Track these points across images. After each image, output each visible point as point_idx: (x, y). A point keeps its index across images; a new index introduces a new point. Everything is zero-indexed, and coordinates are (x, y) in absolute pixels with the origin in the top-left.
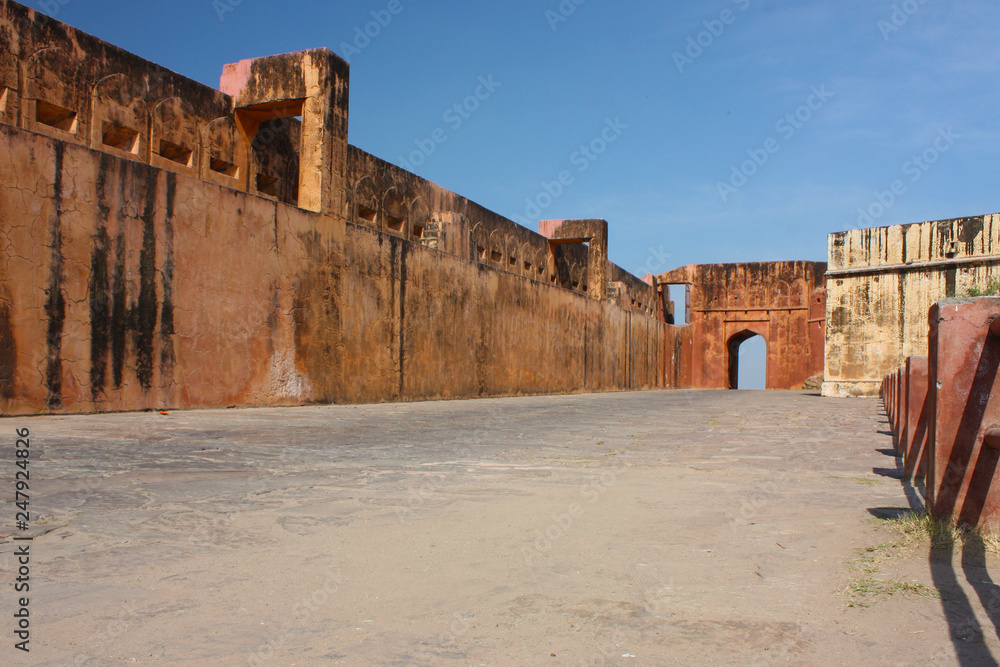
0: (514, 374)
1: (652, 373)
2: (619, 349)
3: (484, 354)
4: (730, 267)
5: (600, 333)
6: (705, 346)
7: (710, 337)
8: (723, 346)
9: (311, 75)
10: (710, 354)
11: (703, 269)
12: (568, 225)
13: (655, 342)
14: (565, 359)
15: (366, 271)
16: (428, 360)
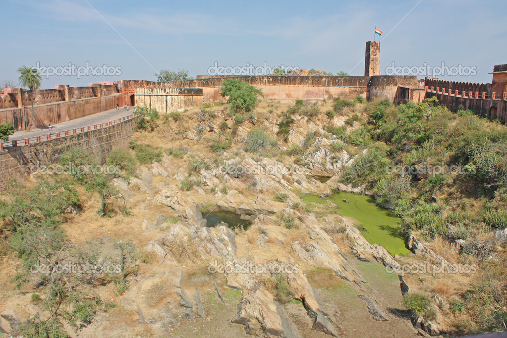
0: (87, 113)
1: (112, 106)
2: (104, 104)
3: (84, 111)
4: (130, 81)
5: (100, 103)
6: (125, 98)
7: (126, 96)
8: (129, 98)
9: (66, 88)
10: (126, 99)
11: (124, 81)
12: (94, 84)
13: (112, 100)
14: (94, 108)
15: (72, 106)
16: (78, 113)
